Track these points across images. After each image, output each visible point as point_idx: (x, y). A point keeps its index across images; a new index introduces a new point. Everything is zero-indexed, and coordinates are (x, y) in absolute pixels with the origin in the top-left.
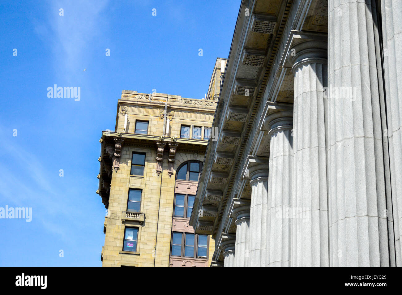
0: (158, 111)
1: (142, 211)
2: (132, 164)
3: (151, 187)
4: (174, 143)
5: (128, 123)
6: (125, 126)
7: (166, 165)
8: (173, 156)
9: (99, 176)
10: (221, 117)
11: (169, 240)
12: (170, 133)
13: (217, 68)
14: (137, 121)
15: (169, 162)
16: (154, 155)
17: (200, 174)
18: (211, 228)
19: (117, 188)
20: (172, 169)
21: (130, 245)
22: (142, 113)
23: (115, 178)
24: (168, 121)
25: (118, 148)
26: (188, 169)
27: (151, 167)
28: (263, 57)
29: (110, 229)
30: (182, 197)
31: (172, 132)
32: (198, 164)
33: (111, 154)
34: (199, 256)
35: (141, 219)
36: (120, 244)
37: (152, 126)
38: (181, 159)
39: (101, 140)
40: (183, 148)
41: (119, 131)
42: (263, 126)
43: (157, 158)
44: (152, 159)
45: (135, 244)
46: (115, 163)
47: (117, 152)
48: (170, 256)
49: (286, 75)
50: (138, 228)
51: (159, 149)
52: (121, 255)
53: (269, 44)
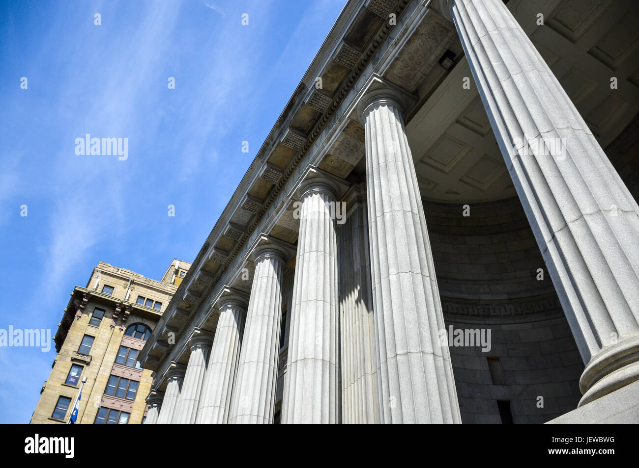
0: (124, 282)
1: (90, 354)
2: (92, 316)
3: (103, 337)
4: (130, 306)
5: (98, 285)
6: (95, 287)
7: (119, 322)
8: (127, 317)
9: (60, 324)
10: (202, 258)
11: (106, 381)
12: (128, 300)
13: (172, 265)
14: (105, 285)
15: (122, 321)
16: (111, 313)
17: (144, 334)
18: (156, 363)
19: (75, 332)
20: (123, 326)
21: (72, 380)
22: (111, 281)
23: (75, 324)
24: (129, 291)
25: (85, 302)
26: (136, 329)
27: (107, 321)
28: (260, 205)
29: (59, 364)
30: (124, 349)
31: (130, 299)
32: (144, 327)
33: (77, 305)
34: (128, 398)
35: (87, 359)
36: (64, 377)
37: (116, 292)
38: (132, 320)
39: (73, 293)
40: (136, 312)
41: (89, 289)
42: (250, 255)
43: (114, 316)
44: (110, 315)
45: (77, 380)
46: (79, 313)
47: (83, 305)
48: (104, 393)
49: (287, 209)
50: (83, 367)
51: (117, 309)
52: (63, 386)
53: (268, 194)
